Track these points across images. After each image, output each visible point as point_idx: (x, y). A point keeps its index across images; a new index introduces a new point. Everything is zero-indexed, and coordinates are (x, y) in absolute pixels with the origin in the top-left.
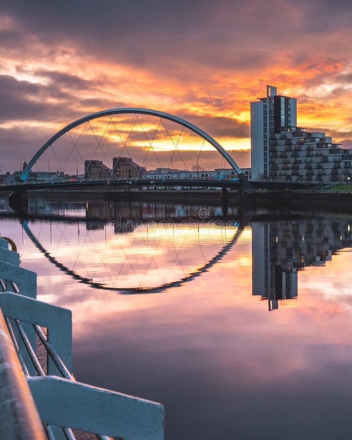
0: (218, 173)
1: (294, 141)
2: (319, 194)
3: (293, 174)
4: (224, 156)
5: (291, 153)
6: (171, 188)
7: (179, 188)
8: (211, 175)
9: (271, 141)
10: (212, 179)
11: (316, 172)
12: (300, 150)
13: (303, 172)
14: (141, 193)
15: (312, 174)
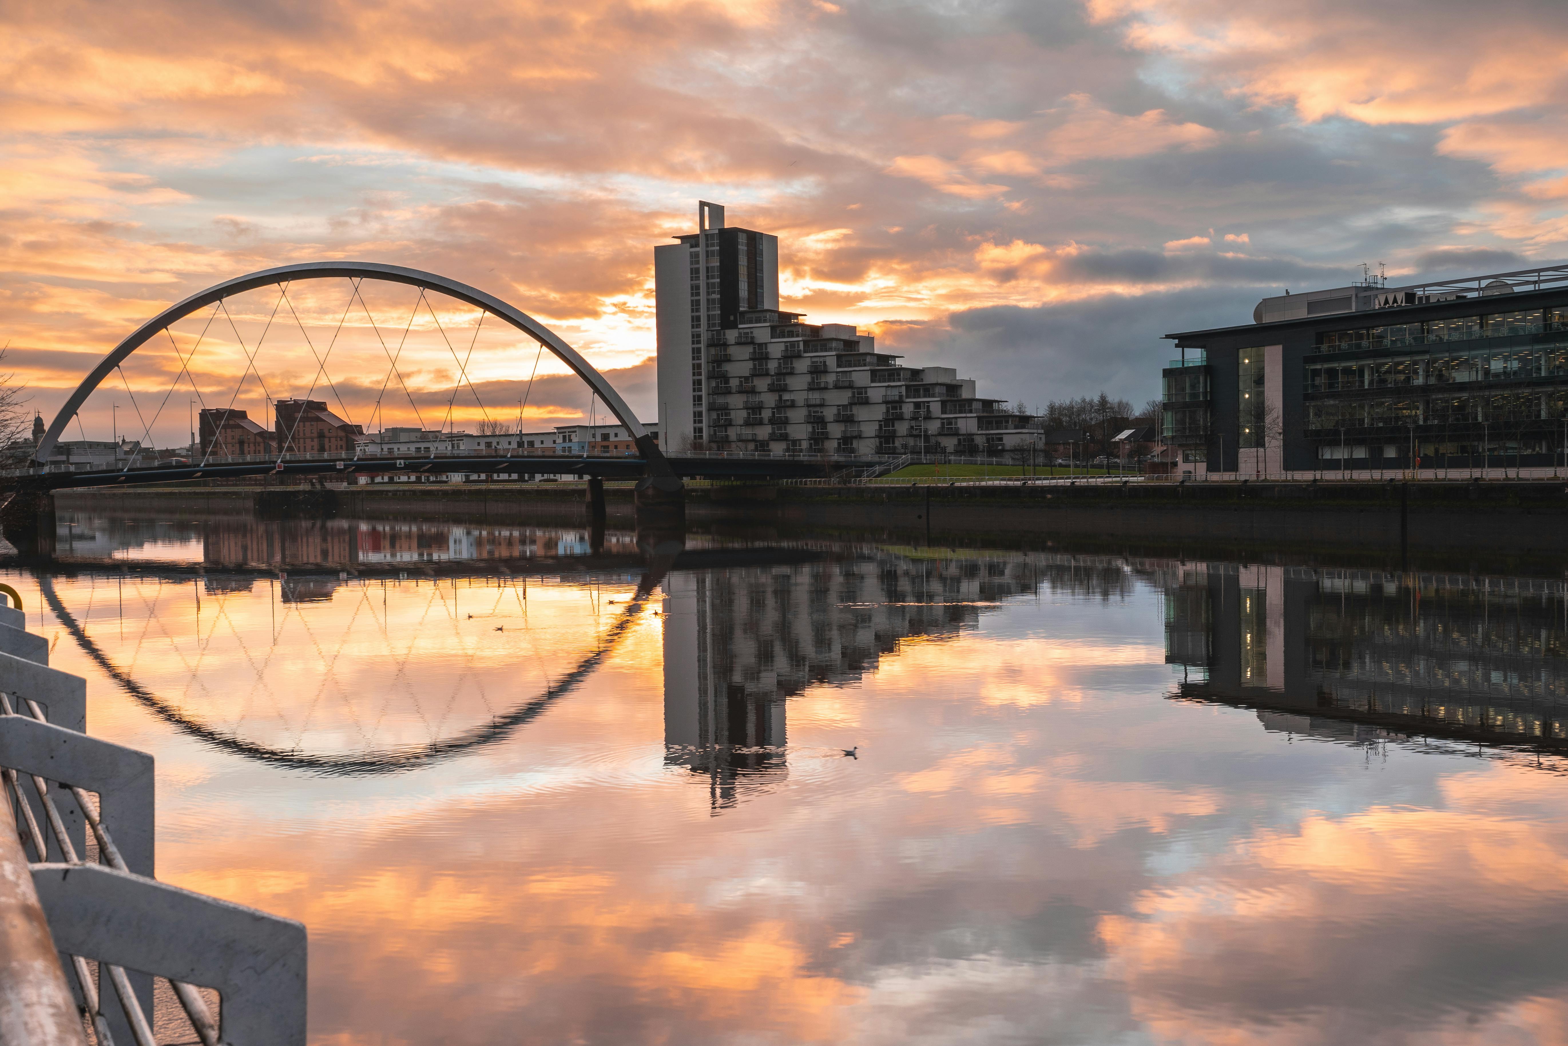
0: (564, 437)
1: (776, 349)
2: (861, 491)
3: (774, 438)
4: (597, 390)
5: (768, 380)
6: (432, 479)
7: (456, 478)
8: (542, 442)
9: (713, 351)
10: (547, 454)
11: (836, 430)
12: (792, 373)
13: (800, 431)
14: (353, 492)
15: (826, 437)
